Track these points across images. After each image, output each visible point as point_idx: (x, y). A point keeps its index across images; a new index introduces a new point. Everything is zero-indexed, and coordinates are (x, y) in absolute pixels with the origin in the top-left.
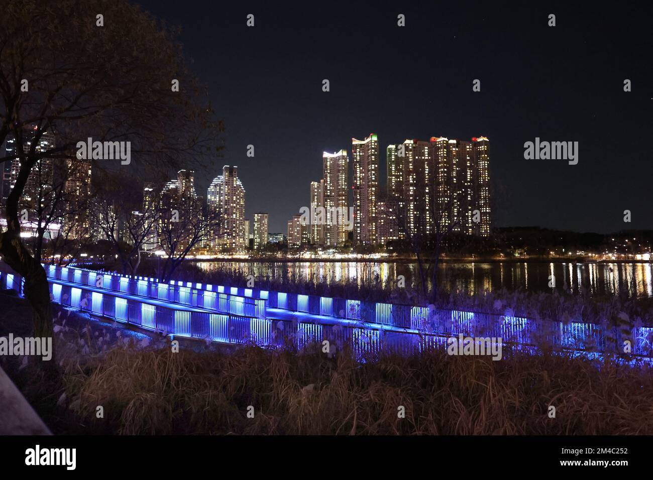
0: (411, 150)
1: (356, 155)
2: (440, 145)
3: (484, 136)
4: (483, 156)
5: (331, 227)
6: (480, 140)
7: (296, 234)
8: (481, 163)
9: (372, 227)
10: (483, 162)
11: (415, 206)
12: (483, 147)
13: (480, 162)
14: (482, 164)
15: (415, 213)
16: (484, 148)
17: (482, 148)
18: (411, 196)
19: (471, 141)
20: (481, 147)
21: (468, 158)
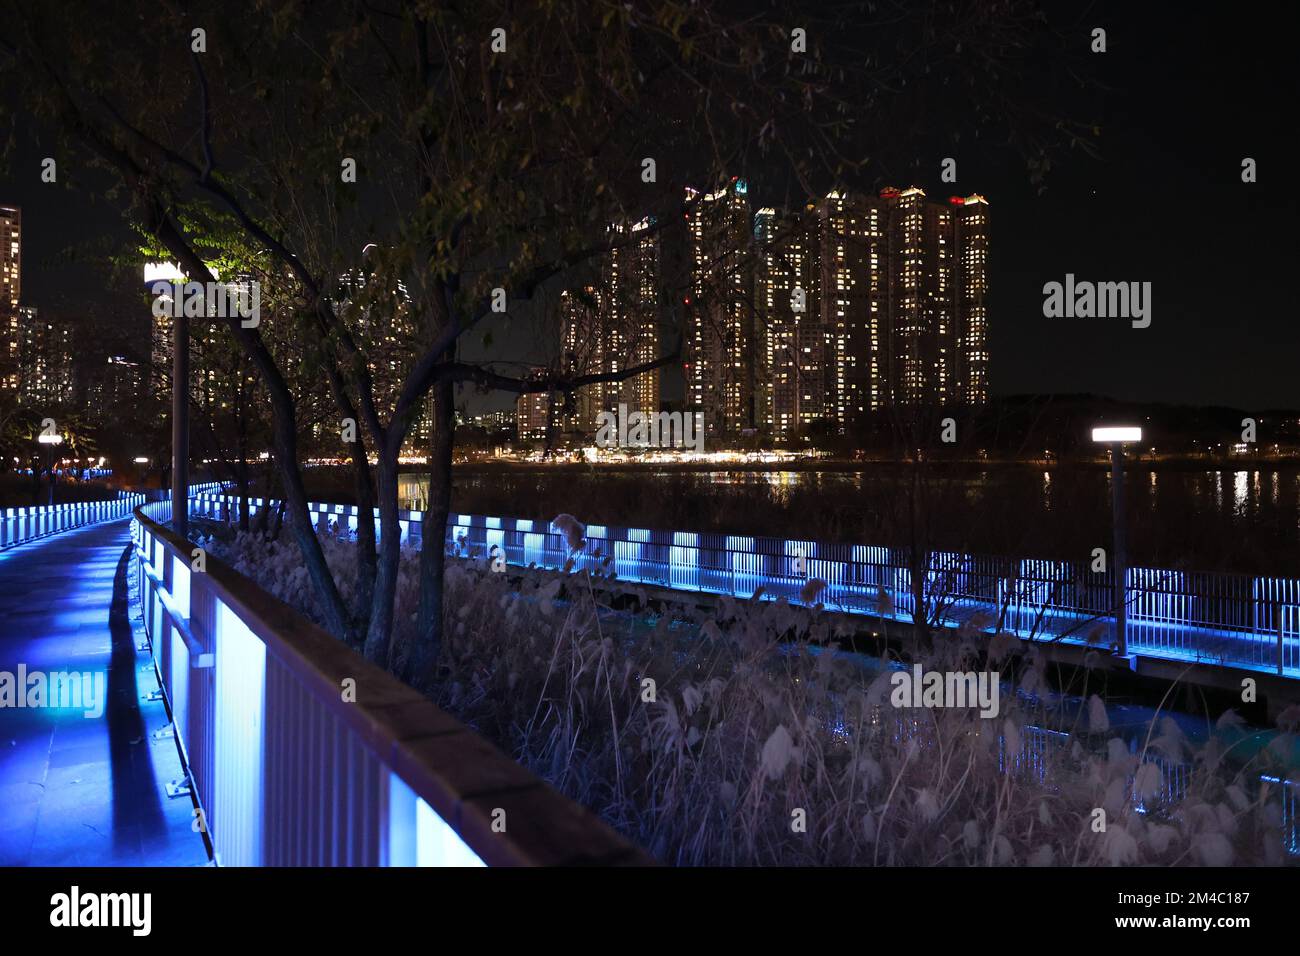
0: (840, 215)
1: (695, 227)
2: (907, 206)
3: (979, 195)
4: (977, 237)
5: (619, 392)
6: (969, 202)
7: (538, 407)
8: (972, 252)
9: (734, 392)
10: (977, 251)
11: (847, 343)
12: (977, 217)
13: (969, 250)
14: (975, 254)
15: (848, 359)
16: (980, 219)
17: (975, 220)
18: (841, 319)
19: (948, 206)
20: (972, 218)
21: (942, 242)
